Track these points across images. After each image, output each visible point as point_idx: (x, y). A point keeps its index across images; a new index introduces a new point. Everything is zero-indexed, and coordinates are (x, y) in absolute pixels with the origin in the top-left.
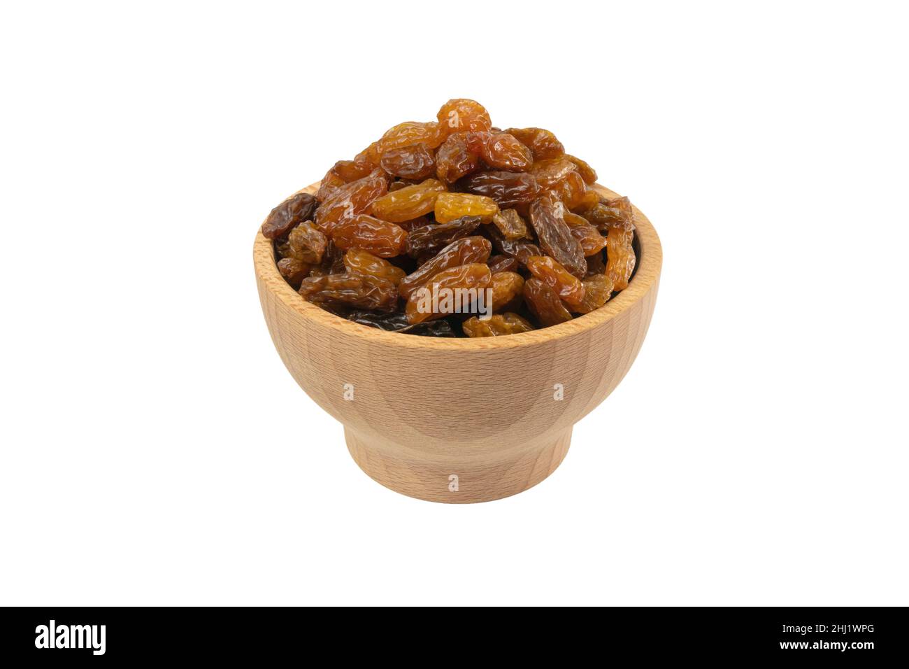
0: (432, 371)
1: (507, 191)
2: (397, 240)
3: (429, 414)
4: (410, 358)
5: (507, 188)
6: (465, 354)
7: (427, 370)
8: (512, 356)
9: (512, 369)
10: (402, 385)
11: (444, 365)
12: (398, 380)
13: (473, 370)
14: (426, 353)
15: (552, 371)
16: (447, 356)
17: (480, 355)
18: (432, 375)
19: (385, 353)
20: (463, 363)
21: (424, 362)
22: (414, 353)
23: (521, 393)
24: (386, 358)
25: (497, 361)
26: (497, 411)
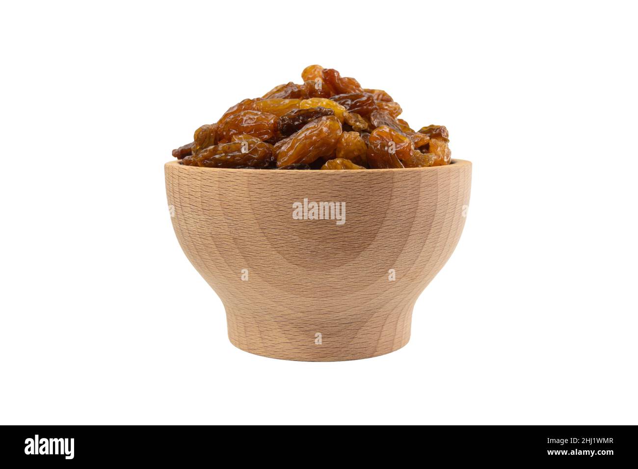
0: (297, 193)
1: (353, 103)
2: (272, 121)
3: (295, 237)
4: (280, 183)
5: (352, 100)
6: (322, 176)
7: (293, 192)
8: (360, 180)
9: (359, 193)
10: (274, 210)
11: (306, 187)
12: (270, 205)
13: (330, 191)
14: (292, 176)
15: (392, 201)
16: (309, 178)
17: (333, 177)
18: (296, 197)
19: (260, 181)
20: (321, 185)
21: (291, 185)
22: (282, 178)
23: (367, 218)
24: (261, 186)
25: (349, 183)
26: (350, 235)
